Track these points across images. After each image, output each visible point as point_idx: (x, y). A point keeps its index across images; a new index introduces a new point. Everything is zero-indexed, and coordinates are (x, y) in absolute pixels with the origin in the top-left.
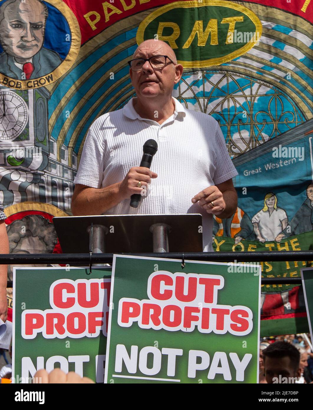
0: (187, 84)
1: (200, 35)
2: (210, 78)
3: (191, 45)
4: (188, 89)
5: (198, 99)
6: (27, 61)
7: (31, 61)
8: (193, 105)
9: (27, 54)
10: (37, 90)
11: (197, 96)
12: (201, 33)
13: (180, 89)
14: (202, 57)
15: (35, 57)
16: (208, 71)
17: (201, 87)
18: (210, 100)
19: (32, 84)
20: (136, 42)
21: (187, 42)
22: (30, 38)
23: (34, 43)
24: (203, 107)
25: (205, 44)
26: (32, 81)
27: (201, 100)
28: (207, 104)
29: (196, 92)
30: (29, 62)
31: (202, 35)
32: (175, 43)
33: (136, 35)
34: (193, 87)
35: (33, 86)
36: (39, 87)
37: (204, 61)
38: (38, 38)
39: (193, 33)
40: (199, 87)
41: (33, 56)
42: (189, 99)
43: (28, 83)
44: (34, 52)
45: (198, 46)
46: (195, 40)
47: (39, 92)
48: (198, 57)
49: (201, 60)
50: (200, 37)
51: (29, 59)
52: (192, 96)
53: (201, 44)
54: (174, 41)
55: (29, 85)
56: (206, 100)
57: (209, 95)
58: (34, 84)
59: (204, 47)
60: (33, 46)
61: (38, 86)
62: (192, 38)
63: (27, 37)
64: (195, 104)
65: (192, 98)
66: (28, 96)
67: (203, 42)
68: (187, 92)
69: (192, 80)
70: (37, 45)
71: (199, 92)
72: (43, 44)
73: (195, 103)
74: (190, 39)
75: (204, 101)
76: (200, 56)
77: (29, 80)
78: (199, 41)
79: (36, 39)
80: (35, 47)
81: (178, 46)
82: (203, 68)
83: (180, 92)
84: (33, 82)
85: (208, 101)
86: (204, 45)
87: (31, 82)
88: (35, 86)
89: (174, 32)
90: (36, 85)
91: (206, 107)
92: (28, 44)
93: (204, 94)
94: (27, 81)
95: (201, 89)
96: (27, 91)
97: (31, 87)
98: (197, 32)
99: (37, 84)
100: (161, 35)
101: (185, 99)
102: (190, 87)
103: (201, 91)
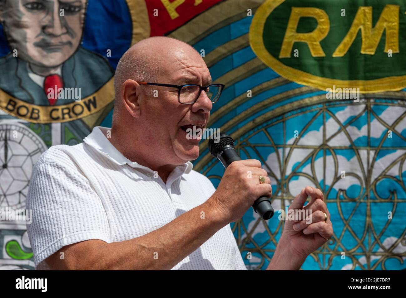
0: (338, 122)
1: (366, 33)
2: (380, 114)
3: (350, 51)
4: (339, 131)
5: (357, 150)
6: (53, 72)
7: (58, 71)
8: (349, 160)
9: (52, 58)
10: (67, 125)
11: (356, 145)
12: (369, 30)
13: (324, 130)
14: (368, 74)
15: (67, 64)
16: (378, 101)
17: (364, 129)
18: (380, 153)
19: (59, 114)
20: (248, 42)
21: (341, 46)
22: (58, 29)
23: (65, 38)
24: (365, 166)
25: (374, 49)
26: (60, 108)
27: (363, 153)
28: (374, 160)
29: (354, 138)
30: (55, 74)
31: (370, 33)
32: (319, 48)
33: (248, 29)
34: (349, 129)
35: (61, 116)
36: (71, 119)
37: (372, 82)
38: (72, 30)
39: (353, 30)
40: (359, 128)
41: (64, 63)
42: (341, 149)
43: (51, 112)
44: (65, 55)
45: (361, 54)
46: (357, 43)
47: (71, 129)
48: (361, 74)
49: (366, 78)
50: (365, 37)
51: (55, 67)
52: (347, 143)
53: (367, 50)
54: (318, 43)
55: (55, 115)
56: (372, 153)
57: (377, 144)
58: (63, 114)
59: (371, 55)
60: (63, 44)
61: (70, 117)
62: (351, 38)
63: (52, 26)
64: (352, 160)
65: (346, 148)
66: (50, 135)
67: (371, 47)
68: (339, 136)
69: (348, 116)
70: (70, 43)
71: (359, 139)
72: (81, 41)
73: (352, 157)
74: (348, 40)
75: (368, 154)
76: (365, 73)
77: (54, 105)
78: (363, 44)
79: (69, 31)
80: (67, 47)
81: (325, 52)
82: (368, 94)
83: (324, 135)
84: (60, 111)
85: (375, 154)
86: (372, 51)
87: (57, 110)
88: (63, 118)
89: (319, 27)
90: (67, 116)
91: (372, 166)
92: (53, 41)
93: (369, 142)
94: (50, 109)
95: (363, 132)
96: (49, 125)
97: (58, 118)
98: (361, 27)
99: (69, 113)
100: (294, 30)
101: (333, 150)
102: (343, 127)
103: (364, 137)
